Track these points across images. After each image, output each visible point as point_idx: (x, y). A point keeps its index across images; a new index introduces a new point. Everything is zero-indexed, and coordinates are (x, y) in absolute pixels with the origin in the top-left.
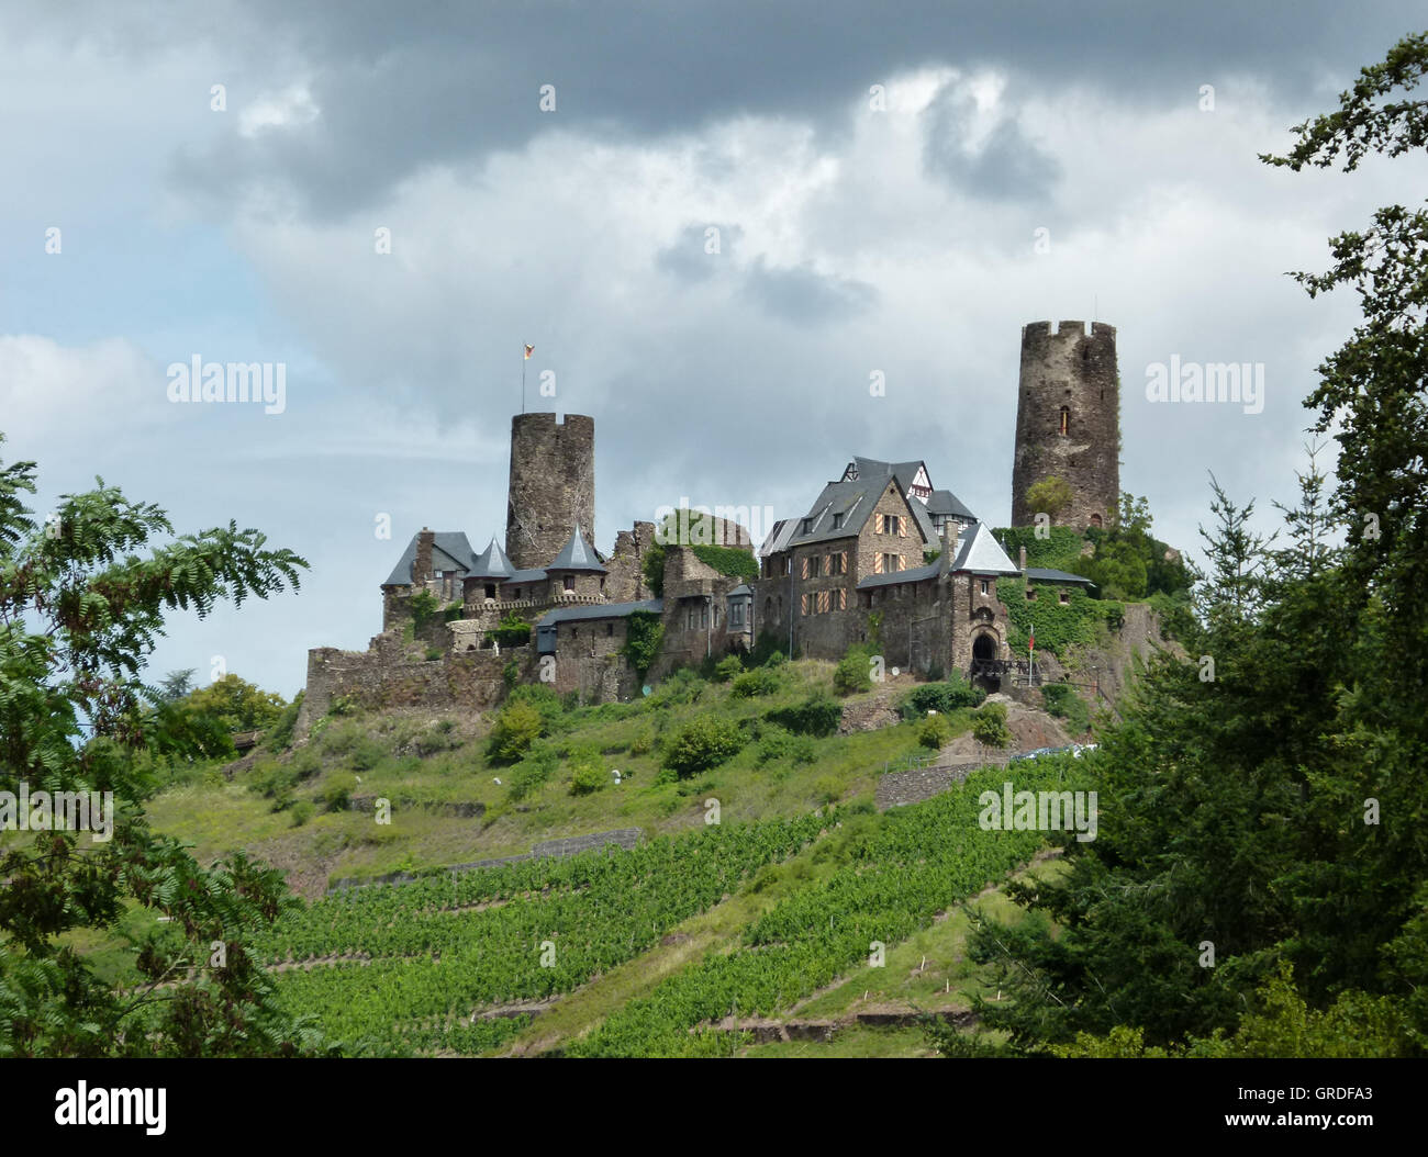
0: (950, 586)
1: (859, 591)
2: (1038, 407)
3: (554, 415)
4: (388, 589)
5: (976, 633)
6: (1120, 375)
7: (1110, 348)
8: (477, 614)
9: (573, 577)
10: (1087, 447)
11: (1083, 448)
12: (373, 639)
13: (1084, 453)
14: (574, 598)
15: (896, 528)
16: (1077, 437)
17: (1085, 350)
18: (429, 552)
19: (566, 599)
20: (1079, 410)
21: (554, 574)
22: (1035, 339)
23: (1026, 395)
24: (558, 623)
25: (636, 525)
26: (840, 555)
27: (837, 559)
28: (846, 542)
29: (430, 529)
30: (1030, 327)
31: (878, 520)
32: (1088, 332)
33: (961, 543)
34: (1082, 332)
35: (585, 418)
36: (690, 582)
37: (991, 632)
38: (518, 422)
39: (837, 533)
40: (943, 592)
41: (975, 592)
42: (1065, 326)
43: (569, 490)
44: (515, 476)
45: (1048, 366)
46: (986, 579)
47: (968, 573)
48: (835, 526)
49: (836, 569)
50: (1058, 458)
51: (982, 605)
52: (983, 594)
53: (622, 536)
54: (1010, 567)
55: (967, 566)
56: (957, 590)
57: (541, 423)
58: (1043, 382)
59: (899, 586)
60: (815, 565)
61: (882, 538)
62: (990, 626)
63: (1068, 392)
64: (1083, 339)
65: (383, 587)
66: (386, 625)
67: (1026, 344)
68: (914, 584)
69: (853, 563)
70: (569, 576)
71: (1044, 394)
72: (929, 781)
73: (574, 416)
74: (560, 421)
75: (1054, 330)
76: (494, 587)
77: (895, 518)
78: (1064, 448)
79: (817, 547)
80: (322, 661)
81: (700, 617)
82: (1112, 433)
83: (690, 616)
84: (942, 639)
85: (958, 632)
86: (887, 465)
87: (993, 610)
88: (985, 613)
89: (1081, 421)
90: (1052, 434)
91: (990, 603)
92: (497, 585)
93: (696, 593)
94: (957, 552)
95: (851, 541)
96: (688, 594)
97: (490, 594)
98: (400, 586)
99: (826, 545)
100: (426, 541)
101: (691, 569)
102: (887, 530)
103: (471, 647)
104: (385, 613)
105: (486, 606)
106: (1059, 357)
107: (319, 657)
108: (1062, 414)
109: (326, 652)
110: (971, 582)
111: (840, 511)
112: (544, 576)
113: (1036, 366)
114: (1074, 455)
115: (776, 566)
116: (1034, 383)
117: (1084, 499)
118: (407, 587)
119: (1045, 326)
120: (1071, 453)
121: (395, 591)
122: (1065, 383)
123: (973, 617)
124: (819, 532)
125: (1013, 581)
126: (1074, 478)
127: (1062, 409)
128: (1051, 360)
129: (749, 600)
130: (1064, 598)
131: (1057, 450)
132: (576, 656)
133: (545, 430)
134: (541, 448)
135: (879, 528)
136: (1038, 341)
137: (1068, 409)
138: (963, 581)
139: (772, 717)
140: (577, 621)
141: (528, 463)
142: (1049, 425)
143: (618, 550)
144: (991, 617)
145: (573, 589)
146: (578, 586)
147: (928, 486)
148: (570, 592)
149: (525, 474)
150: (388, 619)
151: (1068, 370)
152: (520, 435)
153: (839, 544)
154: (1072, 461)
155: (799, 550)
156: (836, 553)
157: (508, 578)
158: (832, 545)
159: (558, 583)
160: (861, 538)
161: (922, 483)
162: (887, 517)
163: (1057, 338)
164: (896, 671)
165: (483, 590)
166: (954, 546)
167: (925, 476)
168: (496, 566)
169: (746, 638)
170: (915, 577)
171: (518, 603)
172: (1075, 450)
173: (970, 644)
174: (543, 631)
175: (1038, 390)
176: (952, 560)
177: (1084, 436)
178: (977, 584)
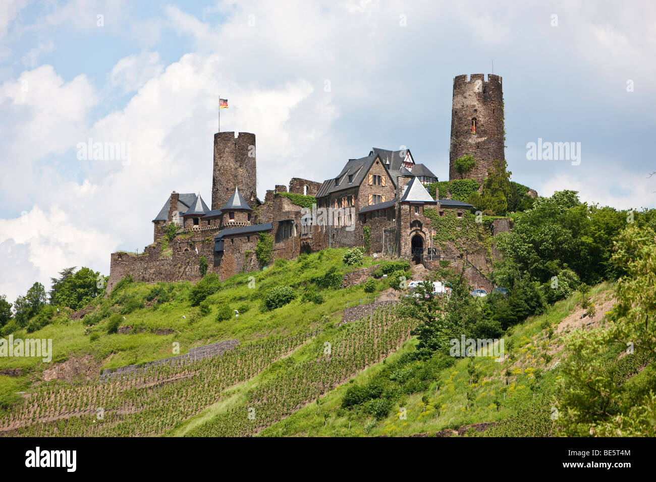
0: (400, 209)
1: (360, 214)
2: (460, 119)
3: (234, 133)
4: (156, 222)
5: (414, 233)
6: (504, 101)
7: (498, 87)
8: (190, 233)
9: (234, 213)
10: (486, 138)
11: (483, 139)
12: (146, 247)
13: (484, 142)
14: (234, 223)
15: (380, 181)
16: (480, 134)
17: (484, 89)
18: (176, 203)
19: (230, 224)
20: (482, 119)
21: (224, 211)
22: (459, 83)
23: (455, 113)
24: (224, 237)
25: (277, 187)
26: (351, 196)
27: (350, 199)
28: (354, 190)
29: (176, 192)
30: (456, 77)
31: (370, 178)
32: (486, 79)
33: (406, 187)
34: (483, 80)
35: (250, 134)
36: (284, 213)
37: (421, 234)
38: (217, 136)
39: (350, 185)
40: (397, 213)
41: (412, 212)
42: (475, 77)
43: (241, 170)
44: (216, 164)
45: (465, 98)
46: (417, 205)
47: (408, 203)
48: (349, 181)
49: (349, 204)
50: (471, 144)
51: (415, 219)
52: (416, 214)
53: (269, 193)
54: (430, 199)
55: (408, 199)
56: (402, 212)
57: (227, 137)
58: (463, 106)
59: (378, 211)
60: (340, 202)
61: (373, 187)
62: (421, 230)
63: (476, 110)
64: (484, 83)
65: (153, 221)
66: (155, 240)
67: (455, 87)
68: (385, 210)
69: (357, 200)
70: (232, 212)
71: (464, 112)
72: (366, 311)
73: (243, 133)
74: (236, 136)
75: (468, 79)
76: (198, 219)
77: (379, 177)
78: (474, 139)
79: (341, 193)
80: (119, 258)
81: (289, 231)
82: (501, 131)
83: (285, 230)
84: (396, 237)
85: (403, 234)
86: (392, 152)
87: (422, 222)
88: (416, 223)
89: (482, 125)
90: (468, 132)
91: (420, 218)
92: (199, 218)
93: (287, 219)
94: (404, 192)
95: (357, 189)
96: (283, 219)
97: (196, 223)
98: (162, 221)
99: (345, 191)
100: (175, 197)
101: (286, 206)
102: (375, 183)
103: (186, 250)
104: (155, 234)
105: (194, 229)
106: (471, 93)
107: (116, 257)
108: (473, 122)
109: (121, 255)
110: (410, 207)
111: (351, 174)
112: (220, 213)
113: (459, 98)
114: (479, 143)
115: (323, 204)
116: (459, 106)
117: (484, 165)
118: (165, 221)
119: (465, 77)
120: (478, 142)
121: (159, 223)
122: (474, 106)
123: (412, 226)
124: (343, 184)
125: (432, 207)
126: (479, 154)
127: (473, 119)
128: (466, 94)
130: (459, 215)
131: (470, 141)
132: (233, 253)
133: (229, 140)
134: (227, 149)
135: (371, 181)
136: (460, 85)
137: (476, 119)
138: (406, 207)
139: (313, 281)
140: (233, 235)
141: (221, 157)
142: (466, 128)
143: (266, 199)
144: (420, 225)
145: (233, 218)
146: (236, 217)
147: (412, 162)
148: (232, 220)
149: (220, 164)
150: (156, 237)
151: (475, 99)
152: (217, 143)
153: (350, 190)
154: (478, 145)
155: (332, 195)
156: (350, 195)
157: (204, 215)
158: (348, 191)
159: (227, 216)
160: (361, 187)
161: (408, 161)
162: (375, 176)
163: (469, 83)
164: (375, 255)
165: (192, 222)
166: (401, 189)
167: (410, 156)
168: (199, 208)
169: (309, 241)
170: (386, 206)
171: (209, 227)
172: (480, 140)
173: (410, 239)
174: (218, 240)
175: (461, 110)
176: (401, 197)
177: (484, 133)
178: (413, 208)
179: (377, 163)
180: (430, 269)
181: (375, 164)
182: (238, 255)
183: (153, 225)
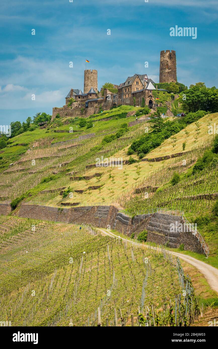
1: (132, 94)
2: (163, 64)
4: (66, 98)
5: (149, 100)
7: (175, 55)
8: (77, 101)
11: (170, 70)
12: (63, 106)
16: (169, 69)
17: (170, 55)
18: (73, 92)
20: (169, 64)
21: (89, 94)
23: (161, 62)
24: (88, 102)
27: (129, 89)
29: (72, 89)
30: (161, 51)
31: (135, 82)
32: (171, 52)
33: (147, 85)
34: (170, 52)
36: (108, 94)
37: (151, 99)
38: (85, 71)
39: (129, 85)
40: (144, 93)
42: (167, 51)
44: (85, 80)
45: (164, 58)
46: (151, 91)
47: (148, 90)
48: (129, 84)
49: (129, 91)
51: (150, 95)
52: (150, 93)
54: (154, 89)
55: (148, 89)
56: (146, 93)
57: (88, 71)
59: (138, 93)
60: (126, 90)
63: (168, 62)
64: (170, 53)
65: (65, 98)
66: (66, 103)
67: (161, 54)
68: (140, 92)
69: (131, 89)
70: (91, 94)
73: (94, 70)
75: (165, 52)
78: (167, 71)
79: (126, 87)
82: (175, 68)
84: (144, 101)
85: (146, 100)
87: (152, 96)
89: (170, 66)
90: (165, 68)
92: (80, 96)
93: (109, 96)
94: (146, 86)
95: (131, 86)
96: (107, 96)
97: (79, 98)
100: (72, 91)
101: (108, 92)
102: (137, 84)
103: (76, 106)
105: (79, 100)
106: (166, 56)
107: (54, 109)
109: (56, 108)
110: (148, 91)
111: (129, 81)
112: (87, 95)
113: (162, 58)
114: (169, 72)
115: (120, 91)
116: (162, 60)
117: (171, 79)
118: (69, 98)
122: (167, 60)
123: (149, 97)
124: (126, 85)
125: (155, 91)
126: (169, 75)
127: (167, 64)
129: (116, 97)
130: (164, 93)
132: (91, 107)
135: (135, 84)
136: (163, 54)
138: (147, 91)
140: (91, 101)
142: (165, 67)
144: (152, 97)
145: (91, 96)
146: (92, 96)
148: (91, 97)
151: (167, 58)
152: (85, 73)
153: (129, 87)
154: (168, 73)
155: (123, 88)
157: (82, 95)
159: (89, 96)
160: (132, 85)
161: (146, 78)
162: (137, 82)
163: (166, 53)
164: (137, 107)
165: (78, 97)
166: (145, 86)
167: (146, 77)
168: (80, 93)
169: (116, 103)
170: (140, 91)
171: (83, 99)
172: (169, 71)
173: (148, 101)
174: (86, 103)
175: (163, 61)
176: (145, 88)
177: (170, 69)
178: (149, 91)
179: (137, 78)
180: (155, 110)
181: (136, 78)
182: (93, 108)
183: (65, 99)
